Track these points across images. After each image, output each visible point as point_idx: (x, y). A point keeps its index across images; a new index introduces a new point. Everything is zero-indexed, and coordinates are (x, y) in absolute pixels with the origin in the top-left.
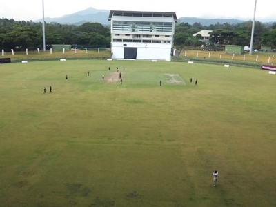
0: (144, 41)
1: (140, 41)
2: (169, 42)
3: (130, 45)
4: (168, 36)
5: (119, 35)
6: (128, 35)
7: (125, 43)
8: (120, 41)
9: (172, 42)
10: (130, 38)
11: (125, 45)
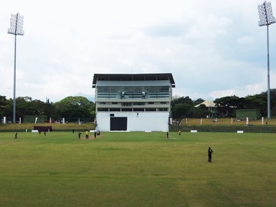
0: (136, 110)
1: (130, 110)
2: (166, 110)
3: (118, 115)
4: (165, 103)
5: (104, 103)
6: (116, 103)
7: (112, 113)
8: (106, 110)
9: (169, 110)
10: (119, 106)
11: (113, 115)
